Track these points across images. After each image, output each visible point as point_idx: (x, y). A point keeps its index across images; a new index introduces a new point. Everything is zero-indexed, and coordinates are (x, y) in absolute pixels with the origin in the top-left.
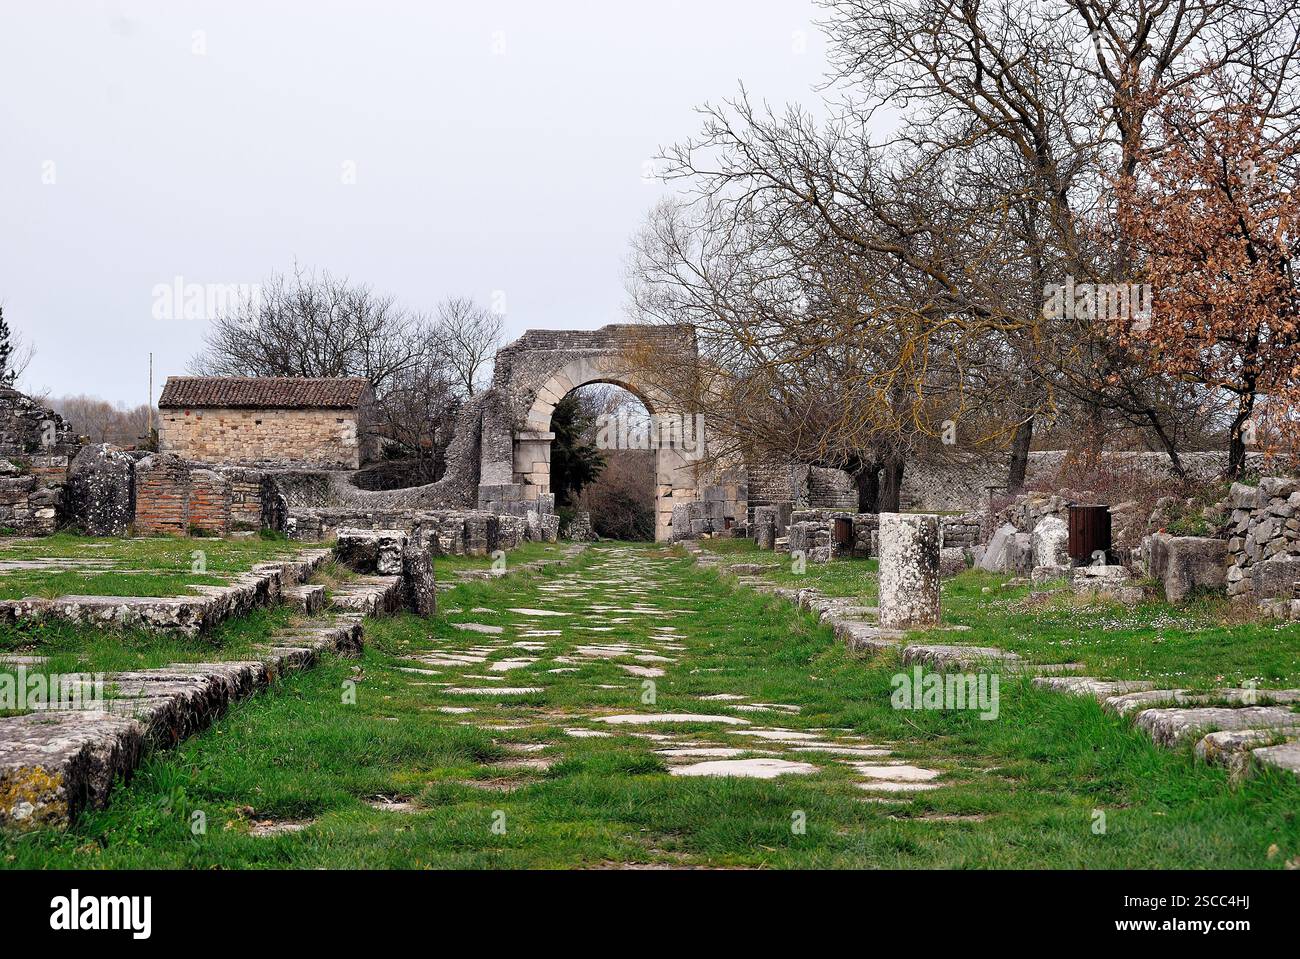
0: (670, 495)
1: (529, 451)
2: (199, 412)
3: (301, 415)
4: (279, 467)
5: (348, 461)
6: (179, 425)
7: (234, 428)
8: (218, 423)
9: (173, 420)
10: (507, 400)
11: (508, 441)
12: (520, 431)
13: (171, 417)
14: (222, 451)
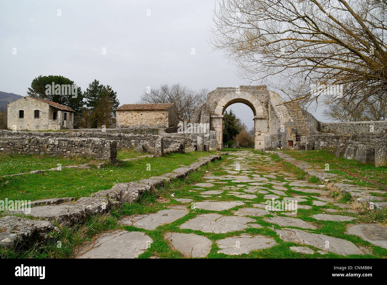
0: (260, 135)
1: (215, 121)
2: (126, 112)
3: (153, 112)
4: (147, 127)
5: (165, 125)
6: (121, 115)
7: (135, 116)
8: (131, 115)
9: (120, 114)
10: (209, 105)
11: (208, 118)
12: (212, 114)
13: (119, 113)
14: (132, 122)
